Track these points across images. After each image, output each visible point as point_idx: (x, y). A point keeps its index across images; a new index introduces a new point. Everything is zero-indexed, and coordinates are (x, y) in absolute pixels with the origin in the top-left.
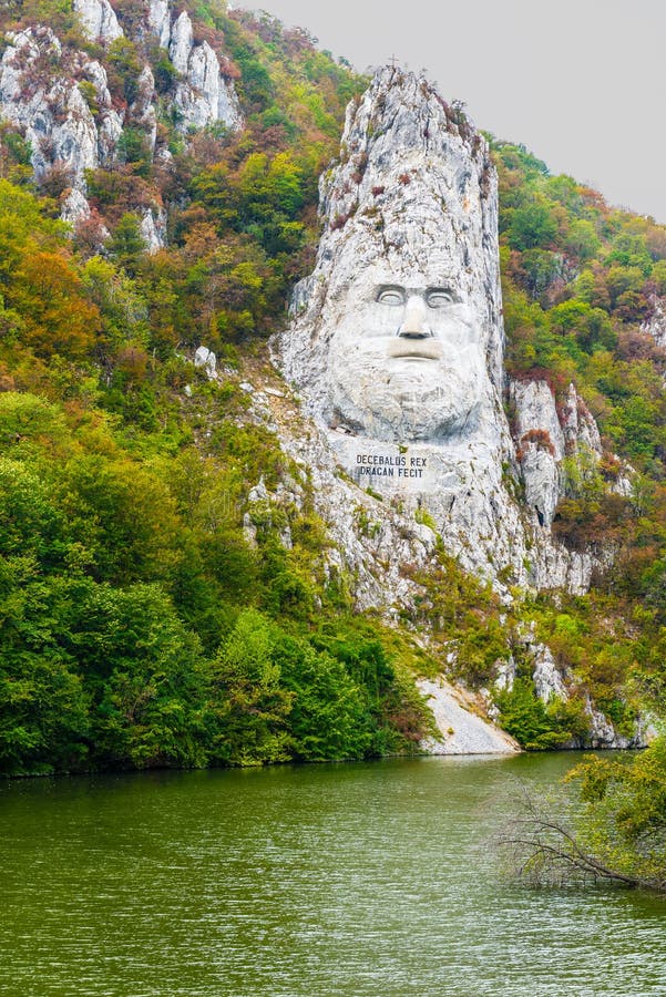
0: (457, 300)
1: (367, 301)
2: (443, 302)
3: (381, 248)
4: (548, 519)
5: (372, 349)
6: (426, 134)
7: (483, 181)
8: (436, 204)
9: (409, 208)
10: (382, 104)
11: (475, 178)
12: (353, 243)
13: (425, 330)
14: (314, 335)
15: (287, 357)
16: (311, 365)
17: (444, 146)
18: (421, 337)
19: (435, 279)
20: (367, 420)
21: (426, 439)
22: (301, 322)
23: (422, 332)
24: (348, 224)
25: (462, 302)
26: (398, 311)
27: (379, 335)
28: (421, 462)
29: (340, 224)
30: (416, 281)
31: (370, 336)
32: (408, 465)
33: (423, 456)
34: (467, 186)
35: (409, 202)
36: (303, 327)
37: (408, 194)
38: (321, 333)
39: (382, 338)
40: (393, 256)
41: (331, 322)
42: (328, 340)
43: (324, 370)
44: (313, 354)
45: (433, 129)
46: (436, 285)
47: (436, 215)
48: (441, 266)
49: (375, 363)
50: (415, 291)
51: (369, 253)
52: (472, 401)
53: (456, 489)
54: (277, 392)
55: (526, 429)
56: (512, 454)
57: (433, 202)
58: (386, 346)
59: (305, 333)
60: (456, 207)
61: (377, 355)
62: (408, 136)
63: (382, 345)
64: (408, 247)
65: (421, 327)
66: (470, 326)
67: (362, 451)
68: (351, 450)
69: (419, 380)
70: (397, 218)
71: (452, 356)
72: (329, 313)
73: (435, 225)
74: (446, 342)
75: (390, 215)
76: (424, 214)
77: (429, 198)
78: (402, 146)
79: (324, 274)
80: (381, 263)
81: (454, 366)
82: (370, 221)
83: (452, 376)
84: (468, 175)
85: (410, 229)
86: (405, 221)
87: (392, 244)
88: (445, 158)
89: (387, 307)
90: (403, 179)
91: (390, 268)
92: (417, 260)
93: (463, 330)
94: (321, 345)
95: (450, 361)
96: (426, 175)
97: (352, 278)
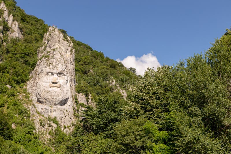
0: (64, 75)
1: (45, 75)
2: (61, 76)
3: (48, 64)
5: (46, 85)
6: (59, 41)
7: (71, 51)
9: (55, 56)
10: (50, 35)
11: (69, 50)
12: (43, 63)
13: (57, 81)
14: (34, 82)
15: (28, 87)
16: (33, 89)
17: (63, 43)
18: (56, 83)
19: (59, 71)
20: (44, 101)
21: (57, 105)
22: (32, 80)
23: (56, 82)
24: (42, 59)
25: (65, 76)
26: (52, 77)
27: (47, 82)
28: (55, 110)
29: (40, 59)
30: (55, 71)
31: (45, 83)
32: (52, 111)
33: (56, 109)
34: (67, 52)
36: (32, 81)
37: (54, 53)
38: (35, 82)
39: (48, 83)
40: (51, 66)
41: (37, 80)
42: (37, 84)
43: (36, 90)
44: (34, 86)
45: (61, 40)
46: (60, 72)
47: (60, 57)
48: (60, 68)
49: (46, 88)
50: (55, 73)
51: (46, 65)
52: (67, 97)
53: (63, 116)
54: (24, 95)
55: (79, 103)
56: (76, 108)
57: (60, 55)
58: (49, 85)
59: (32, 82)
60: (65, 56)
61: (46, 87)
62: (55, 41)
63: (48, 85)
64: (54, 64)
65: (56, 81)
66: (67, 81)
67: (42, 107)
68: (40, 107)
69: (55, 92)
70: (52, 58)
71: (63, 87)
72: (37, 78)
73: (60, 60)
74: (62, 84)
75: (50, 57)
76: (58, 57)
77: (59, 54)
78: (54, 43)
79: (37, 70)
80: (48, 67)
81: (63, 89)
82: (46, 58)
83: (63, 91)
84: (68, 49)
85: (55, 60)
86: (53, 59)
87: (51, 63)
88: (63, 46)
89: (49, 77)
90: (54, 50)
91: (50, 68)
92: (56, 67)
93: (66, 82)
94: (35, 84)
95: (62, 88)
96: (59, 49)
97: (42, 70)
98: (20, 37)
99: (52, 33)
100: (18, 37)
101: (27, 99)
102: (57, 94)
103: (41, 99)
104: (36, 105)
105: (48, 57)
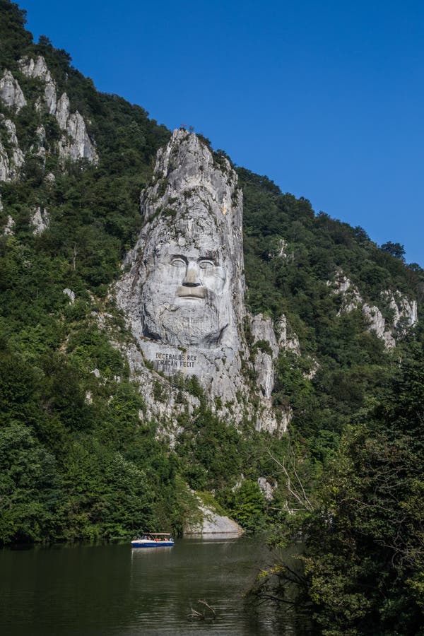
0: (217, 264)
1: (165, 264)
2: (209, 265)
3: (173, 233)
4: (268, 393)
5: (166, 291)
6: (201, 168)
7: (234, 196)
8: (205, 209)
9: (190, 211)
10: (175, 151)
11: (229, 194)
12: (157, 231)
13: (197, 281)
14: (134, 284)
15: (118, 296)
16: (132, 300)
17: (212, 176)
18: (195, 285)
19: (204, 253)
20: (163, 333)
21: (197, 345)
22: (127, 275)
23: (196, 283)
24: (155, 219)
25: (219, 265)
26: (183, 270)
27: (170, 284)
29: (150, 220)
31: (166, 284)
33: (195, 354)
34: (224, 199)
35: (190, 208)
36: (128, 278)
37: (189, 202)
38: (138, 282)
39: (173, 285)
40: (181, 239)
41: (144, 276)
42: (142, 287)
43: (139, 303)
44: (133, 294)
45: (206, 166)
46: (204, 256)
47: (205, 215)
48: (208, 243)
49: (169, 299)
50: (192, 259)
51: (166, 236)
52: (223, 323)
53: (214, 374)
54: (110, 316)
55: (256, 340)
56: (247, 354)
57: (204, 208)
58: (175, 290)
59: (130, 281)
60: (217, 212)
61: (169, 296)
62: (191, 170)
63: (172, 290)
64: (189, 233)
65: (195, 280)
66: (224, 280)
67: (159, 351)
68: (153, 351)
69: (193, 310)
70: (183, 216)
71: (213, 297)
72: (143, 272)
73: (204, 221)
74: (209, 288)
75: (178, 215)
76: (198, 215)
77: (202, 206)
78: (187, 175)
79: (140, 248)
80: (173, 243)
81: (214, 303)
82: (168, 218)
83: (213, 308)
84: (225, 193)
85: (190, 223)
86: (187, 219)
87: (180, 231)
88: (212, 183)
89: (175, 268)
90: (187, 194)
91: (178, 245)
92: (194, 241)
93: (220, 282)
94: (138, 289)
95: (211, 299)
96: (201, 192)
97: (155, 251)
98: (91, 159)
99: (182, 148)
100: (86, 158)
101: (119, 328)
102: (197, 316)
103: (156, 330)
104: (141, 343)
105: (173, 214)
